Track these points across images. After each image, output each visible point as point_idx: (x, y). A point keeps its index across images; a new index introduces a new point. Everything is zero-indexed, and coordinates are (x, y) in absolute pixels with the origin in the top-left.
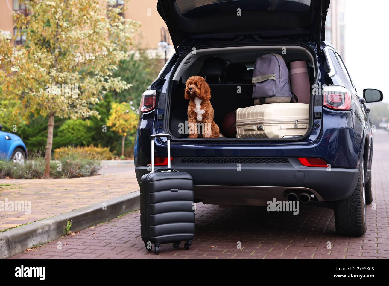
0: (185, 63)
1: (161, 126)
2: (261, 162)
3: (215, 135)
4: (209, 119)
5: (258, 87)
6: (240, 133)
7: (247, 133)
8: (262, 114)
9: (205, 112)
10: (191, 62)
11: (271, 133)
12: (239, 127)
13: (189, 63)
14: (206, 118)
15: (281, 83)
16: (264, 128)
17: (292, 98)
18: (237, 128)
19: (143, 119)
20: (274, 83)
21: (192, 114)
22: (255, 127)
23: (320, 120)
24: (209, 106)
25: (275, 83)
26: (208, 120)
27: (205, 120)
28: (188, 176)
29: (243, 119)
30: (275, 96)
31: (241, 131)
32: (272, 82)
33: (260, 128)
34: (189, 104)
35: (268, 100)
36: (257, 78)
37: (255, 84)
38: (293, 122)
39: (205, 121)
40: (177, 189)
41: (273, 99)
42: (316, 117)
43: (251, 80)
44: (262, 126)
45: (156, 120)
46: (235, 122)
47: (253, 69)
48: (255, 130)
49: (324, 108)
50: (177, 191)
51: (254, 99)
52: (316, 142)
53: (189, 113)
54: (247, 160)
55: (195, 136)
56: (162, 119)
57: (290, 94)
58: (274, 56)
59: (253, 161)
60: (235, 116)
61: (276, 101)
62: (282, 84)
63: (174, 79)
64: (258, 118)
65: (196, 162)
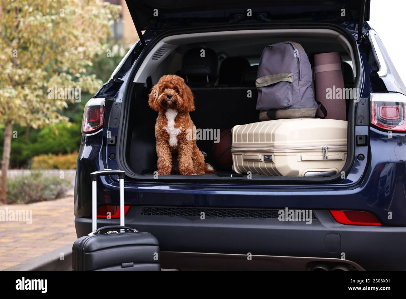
0: (153, 57)
1: (113, 155)
2: (270, 217)
3: (198, 167)
4: (188, 143)
5: (265, 93)
6: (238, 163)
7: (248, 165)
8: (271, 137)
9: (181, 132)
10: (164, 55)
11: (287, 167)
12: (237, 155)
13: (162, 56)
14: (183, 141)
15: (300, 86)
16: (275, 159)
17: (317, 111)
18: (233, 156)
19: (85, 145)
20: (289, 87)
21: (161, 136)
22: (261, 157)
23: (366, 148)
24: (188, 123)
25: (292, 86)
26: (186, 145)
27: (181, 145)
28: (152, 240)
29: (242, 142)
30: (292, 107)
31: (239, 161)
32: (288, 85)
33: (269, 159)
34: (157, 119)
35: (280, 113)
36: (263, 79)
37: (260, 89)
38: (321, 150)
39: (183, 147)
40: (133, 263)
41: (288, 112)
42: (358, 143)
43: (255, 82)
44: (271, 155)
45: (105, 145)
46: (231, 147)
47: (258, 65)
48: (260, 162)
49: (372, 128)
50: (132, 266)
51: (259, 111)
52: (359, 184)
53: (157, 134)
54: (248, 212)
55: (167, 170)
56: (114, 143)
57: (315, 104)
58: (289, 45)
59: (257, 215)
60: (231, 136)
61: (294, 115)
62: (303, 89)
63: (135, 81)
64: (265, 142)
65: (166, 214)
